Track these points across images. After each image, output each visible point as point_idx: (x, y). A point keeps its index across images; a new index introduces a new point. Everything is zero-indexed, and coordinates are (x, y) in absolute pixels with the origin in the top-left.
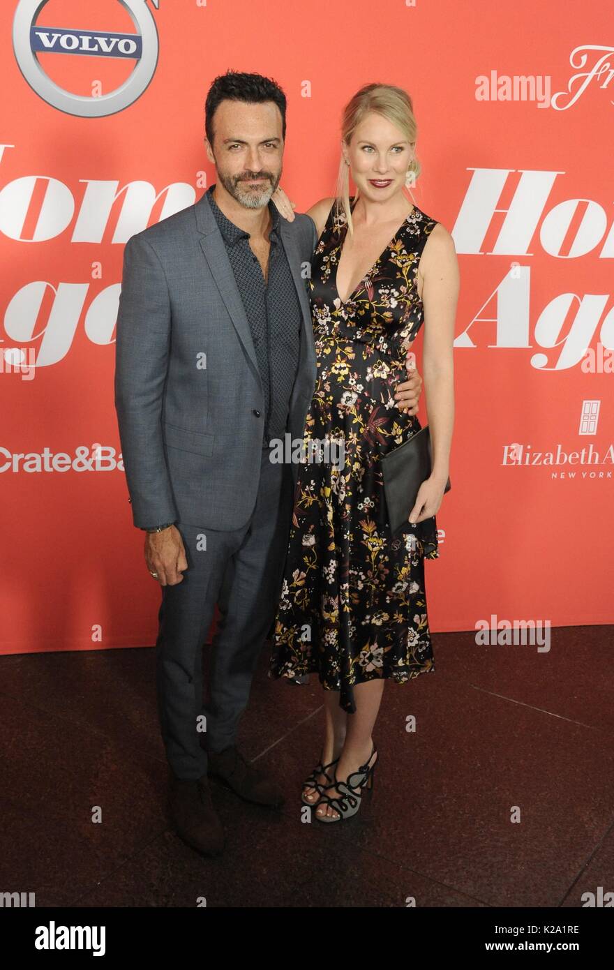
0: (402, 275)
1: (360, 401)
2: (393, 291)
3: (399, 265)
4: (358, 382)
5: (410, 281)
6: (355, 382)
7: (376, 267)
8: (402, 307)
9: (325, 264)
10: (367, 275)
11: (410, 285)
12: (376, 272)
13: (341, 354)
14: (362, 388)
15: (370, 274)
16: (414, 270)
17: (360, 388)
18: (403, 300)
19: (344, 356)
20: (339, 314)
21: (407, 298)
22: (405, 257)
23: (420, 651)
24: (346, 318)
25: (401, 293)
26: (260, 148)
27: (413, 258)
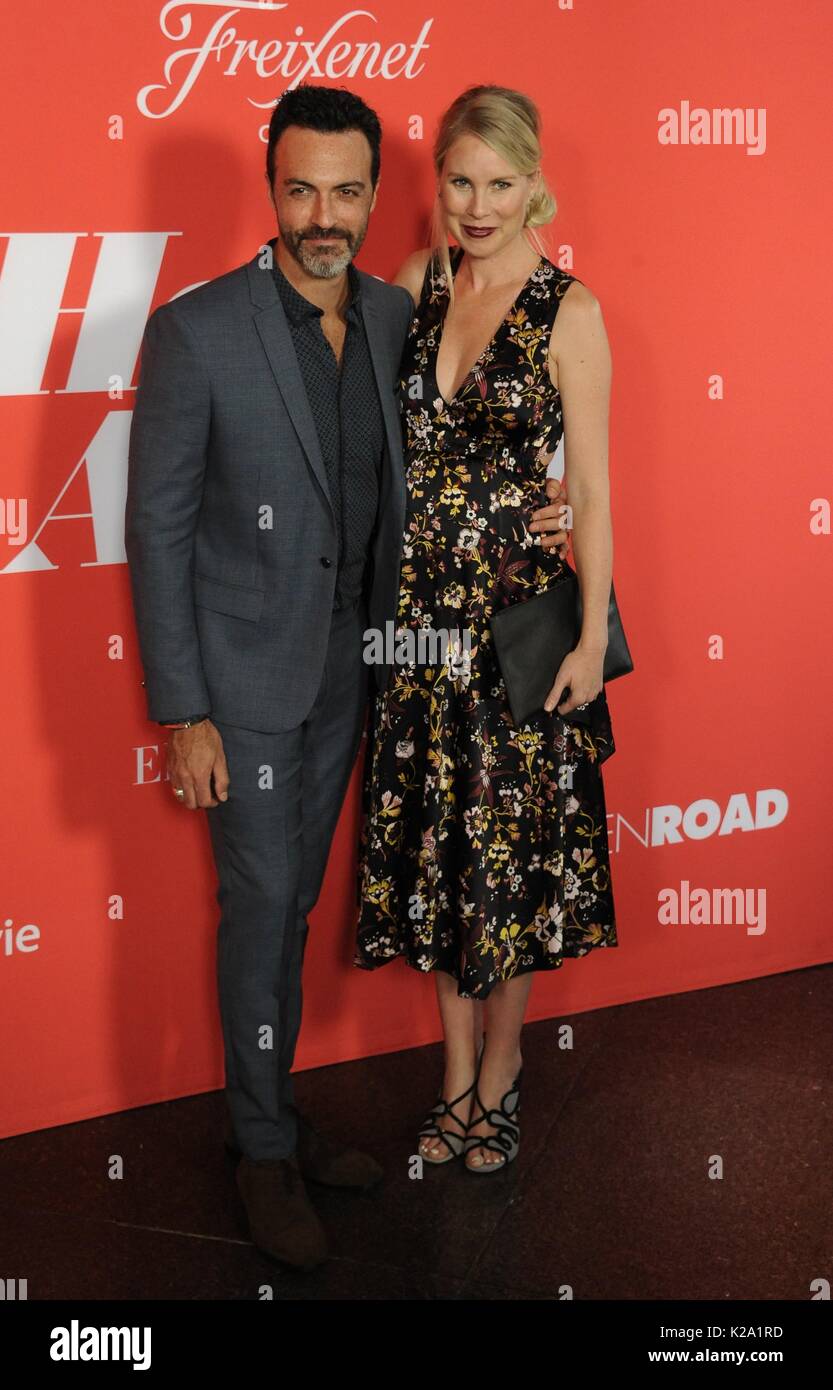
0: (527, 359)
1: (484, 541)
2: (515, 383)
3: (522, 344)
4: (479, 514)
5: (538, 367)
6: (475, 515)
7: (490, 351)
8: (529, 405)
9: (420, 350)
10: (478, 364)
11: (539, 372)
12: (491, 358)
13: (451, 476)
14: (486, 523)
15: (482, 362)
16: (543, 351)
17: (483, 522)
18: (529, 395)
19: (455, 479)
20: (443, 420)
21: (536, 392)
22: (529, 333)
23: (582, 907)
24: (453, 425)
25: (525, 385)
26: (333, 194)
27: (540, 334)
